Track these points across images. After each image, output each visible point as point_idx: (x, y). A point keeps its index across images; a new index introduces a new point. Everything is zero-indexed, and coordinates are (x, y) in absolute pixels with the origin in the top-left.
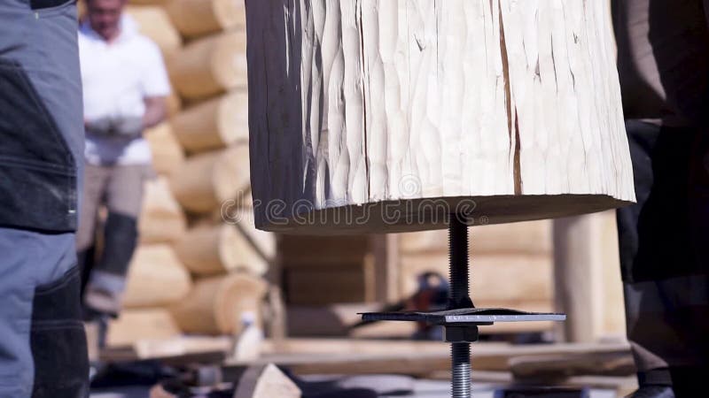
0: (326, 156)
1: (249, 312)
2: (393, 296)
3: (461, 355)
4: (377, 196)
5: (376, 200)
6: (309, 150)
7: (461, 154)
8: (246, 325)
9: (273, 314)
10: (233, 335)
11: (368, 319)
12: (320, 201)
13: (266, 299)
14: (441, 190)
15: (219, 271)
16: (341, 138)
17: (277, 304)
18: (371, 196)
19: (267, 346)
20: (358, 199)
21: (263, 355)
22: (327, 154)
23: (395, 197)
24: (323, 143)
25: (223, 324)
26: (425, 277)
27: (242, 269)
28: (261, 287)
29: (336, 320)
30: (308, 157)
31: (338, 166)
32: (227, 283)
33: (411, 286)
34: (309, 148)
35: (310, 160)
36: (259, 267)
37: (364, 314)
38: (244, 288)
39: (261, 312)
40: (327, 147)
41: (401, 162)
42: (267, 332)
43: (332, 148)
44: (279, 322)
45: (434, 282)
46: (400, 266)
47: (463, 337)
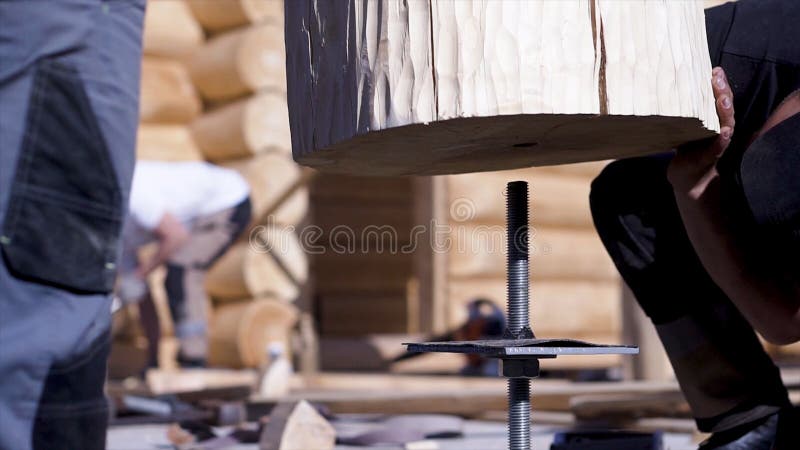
0: (384, 69)
1: (277, 343)
2: (440, 326)
3: (519, 392)
4: (447, 113)
5: (446, 118)
6: (364, 63)
7: (542, 66)
8: (274, 358)
9: (304, 345)
10: (259, 369)
11: (414, 351)
12: (379, 121)
13: (297, 328)
14: (520, 106)
15: (244, 296)
16: (404, 48)
17: (309, 334)
18: (440, 114)
19: (297, 381)
20: (425, 116)
21: (293, 391)
22: (387, 66)
23: (467, 114)
24: (382, 54)
25: (248, 356)
26: (476, 304)
27: (269, 294)
28: (291, 314)
29: (375, 353)
30: (363, 72)
31: (401, 80)
32: (253, 309)
33: (459, 316)
34: (365, 62)
35: (366, 76)
36: (288, 292)
37: (410, 345)
38: (272, 315)
39: (290, 343)
40: (386, 59)
41: (474, 75)
42: (296, 365)
43: (393, 60)
44: (310, 355)
45: (486, 311)
46: (447, 292)
47: (522, 371)
